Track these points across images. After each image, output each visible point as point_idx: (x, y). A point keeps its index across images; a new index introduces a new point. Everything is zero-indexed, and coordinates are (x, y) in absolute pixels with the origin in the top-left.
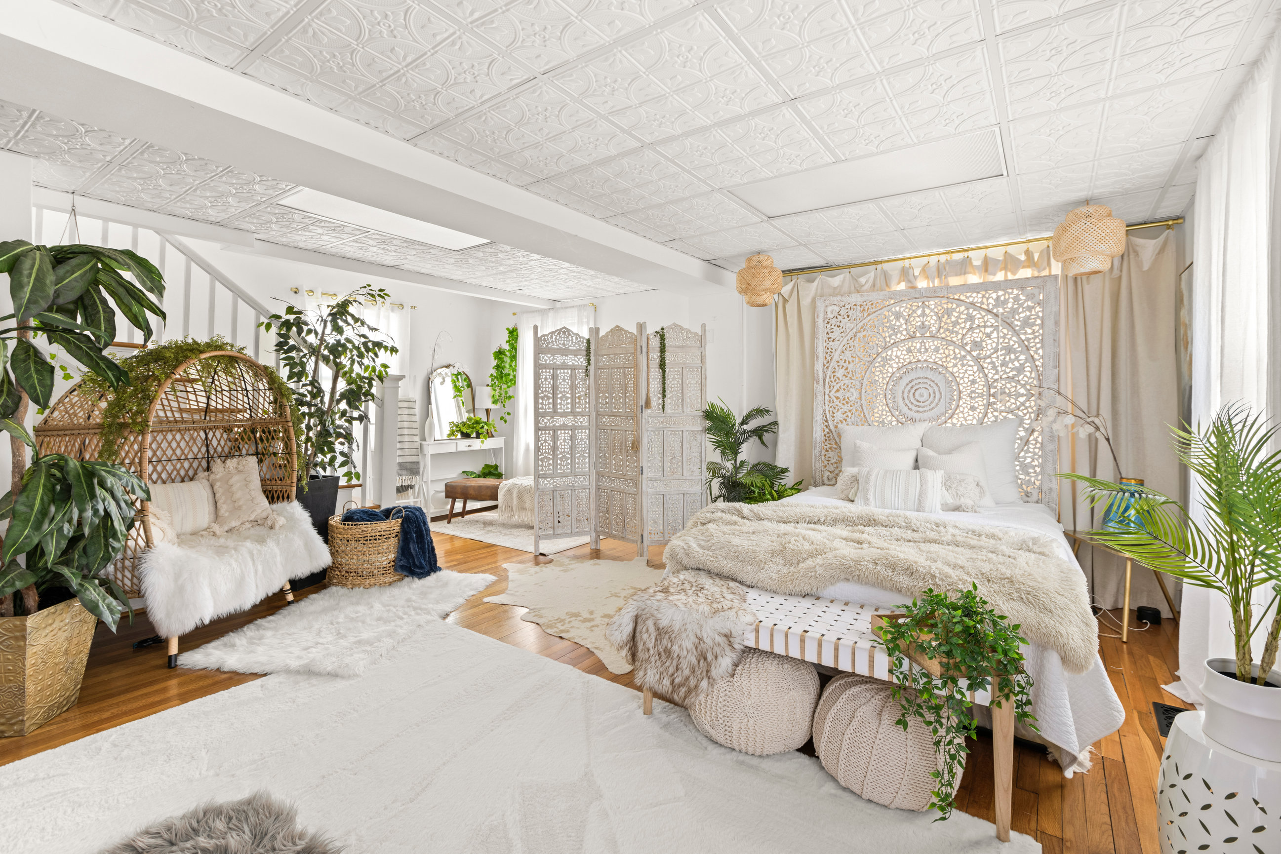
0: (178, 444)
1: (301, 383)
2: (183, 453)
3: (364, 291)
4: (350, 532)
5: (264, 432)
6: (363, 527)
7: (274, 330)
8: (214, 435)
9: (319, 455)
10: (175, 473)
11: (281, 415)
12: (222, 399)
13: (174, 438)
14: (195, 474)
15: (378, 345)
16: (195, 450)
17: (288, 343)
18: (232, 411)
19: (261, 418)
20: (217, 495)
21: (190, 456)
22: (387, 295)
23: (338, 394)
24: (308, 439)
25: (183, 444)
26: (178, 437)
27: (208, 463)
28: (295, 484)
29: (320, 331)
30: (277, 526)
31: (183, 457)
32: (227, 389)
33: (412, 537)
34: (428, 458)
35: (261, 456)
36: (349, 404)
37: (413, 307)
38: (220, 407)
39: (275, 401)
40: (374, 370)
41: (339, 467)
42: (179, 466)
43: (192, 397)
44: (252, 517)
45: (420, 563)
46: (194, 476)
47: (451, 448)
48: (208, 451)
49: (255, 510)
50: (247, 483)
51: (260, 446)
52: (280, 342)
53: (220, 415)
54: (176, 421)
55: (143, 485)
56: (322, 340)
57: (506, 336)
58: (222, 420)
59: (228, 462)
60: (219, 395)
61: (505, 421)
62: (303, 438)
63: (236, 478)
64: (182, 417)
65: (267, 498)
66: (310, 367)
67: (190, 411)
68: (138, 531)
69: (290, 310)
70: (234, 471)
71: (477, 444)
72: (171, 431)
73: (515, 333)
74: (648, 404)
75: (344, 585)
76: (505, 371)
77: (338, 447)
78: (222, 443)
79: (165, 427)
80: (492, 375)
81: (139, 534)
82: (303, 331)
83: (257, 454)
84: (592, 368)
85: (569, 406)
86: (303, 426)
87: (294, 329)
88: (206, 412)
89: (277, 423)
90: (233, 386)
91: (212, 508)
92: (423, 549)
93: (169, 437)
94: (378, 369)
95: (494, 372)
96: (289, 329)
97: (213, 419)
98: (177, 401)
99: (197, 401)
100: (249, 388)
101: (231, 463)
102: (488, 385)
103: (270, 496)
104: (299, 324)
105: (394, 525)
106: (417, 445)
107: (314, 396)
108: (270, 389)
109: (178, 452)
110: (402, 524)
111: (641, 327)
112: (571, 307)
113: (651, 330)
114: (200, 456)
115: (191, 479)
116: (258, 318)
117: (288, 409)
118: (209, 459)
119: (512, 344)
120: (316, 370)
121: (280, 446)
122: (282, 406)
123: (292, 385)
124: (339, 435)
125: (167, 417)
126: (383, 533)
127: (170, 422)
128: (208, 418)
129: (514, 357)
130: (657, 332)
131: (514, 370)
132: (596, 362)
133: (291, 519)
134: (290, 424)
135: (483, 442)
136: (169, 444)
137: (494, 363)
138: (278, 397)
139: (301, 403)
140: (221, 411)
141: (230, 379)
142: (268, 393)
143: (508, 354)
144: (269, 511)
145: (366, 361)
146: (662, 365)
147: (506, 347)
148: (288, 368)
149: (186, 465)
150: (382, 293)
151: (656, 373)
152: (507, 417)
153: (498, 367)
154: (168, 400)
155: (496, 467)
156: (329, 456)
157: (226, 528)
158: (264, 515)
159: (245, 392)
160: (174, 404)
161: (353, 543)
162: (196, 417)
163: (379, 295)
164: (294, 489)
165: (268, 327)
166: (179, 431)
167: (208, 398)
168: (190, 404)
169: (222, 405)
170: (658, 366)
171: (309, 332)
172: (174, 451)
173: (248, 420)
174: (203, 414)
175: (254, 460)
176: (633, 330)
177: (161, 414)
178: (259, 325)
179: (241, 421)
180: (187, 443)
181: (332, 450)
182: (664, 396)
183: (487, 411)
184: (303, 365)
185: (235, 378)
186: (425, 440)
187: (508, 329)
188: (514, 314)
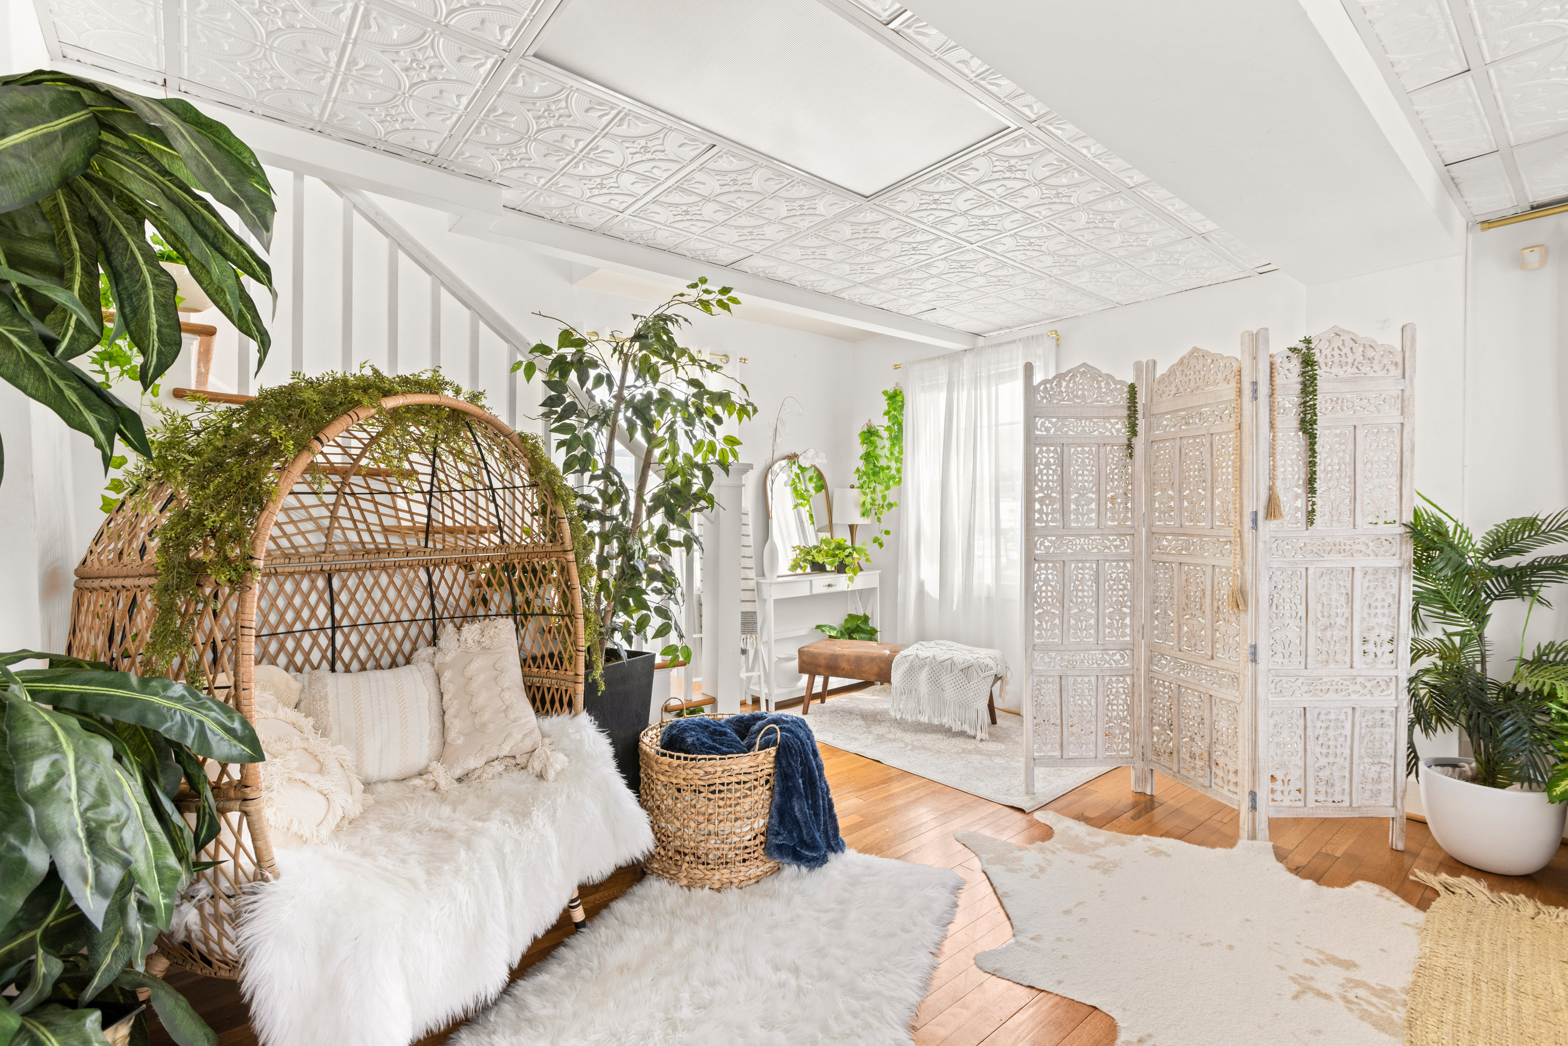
0: (384, 593)
1: (587, 475)
2: (393, 610)
3: (694, 293)
4: (683, 774)
5: (525, 571)
6: (708, 766)
7: (539, 377)
8: (442, 577)
9: (621, 614)
10: (381, 647)
11: (553, 539)
12: (452, 508)
13: (376, 582)
14: (414, 649)
15: (722, 398)
16: (412, 604)
17: (564, 399)
18: (471, 531)
19: (519, 545)
20: (446, 698)
21: (405, 616)
22: (735, 301)
23: (647, 497)
24: (603, 585)
25: (392, 594)
26: (384, 580)
27: (435, 628)
28: (581, 679)
29: (617, 376)
30: (551, 774)
31: (393, 618)
32: (458, 487)
33: (795, 787)
34: (770, 606)
35: (519, 615)
36: (671, 515)
37: (743, 360)
38: (449, 523)
39: (543, 511)
40: (712, 450)
41: (654, 637)
42: (386, 633)
43: (401, 504)
44: (506, 750)
45: (813, 838)
46: (411, 654)
47: (803, 590)
48: (433, 607)
49: (509, 735)
50: (497, 673)
51: (520, 598)
52: (550, 398)
53: (450, 539)
54: (379, 551)
55: (237, 725)
56: (619, 398)
57: (884, 405)
58: (455, 549)
59: (466, 628)
60: (446, 500)
61: (881, 545)
62: (594, 582)
63: (478, 663)
64: (389, 544)
65: (533, 701)
66: (600, 443)
67: (398, 530)
68: (238, 834)
69: (566, 338)
70: (476, 649)
71: (842, 583)
72: (371, 569)
73: (899, 398)
74: (1272, 509)
75: (673, 878)
76: (883, 462)
77: (653, 599)
78: (456, 591)
79: (360, 561)
80: (858, 470)
81: (239, 844)
82: (587, 378)
83: (513, 612)
84: (1139, 443)
85: (1093, 516)
86: (593, 558)
87: (573, 376)
88: (427, 533)
89: (548, 555)
90: (468, 482)
91: (437, 725)
92: (814, 807)
93: (369, 580)
94: (719, 448)
95: (861, 464)
96: (564, 374)
97: (439, 546)
98: (377, 512)
99: (410, 512)
100: (496, 484)
101: (470, 631)
102: (852, 487)
103: (538, 697)
104: (583, 365)
105: (762, 761)
106: (752, 584)
107: (609, 501)
108: (533, 485)
109: (385, 608)
110: (777, 757)
111: (1256, 340)
112: (1008, 343)
113: (1279, 345)
114: (420, 615)
115: (408, 662)
116: (512, 356)
117: (566, 526)
118: (436, 622)
119: (895, 417)
120: (610, 452)
121: (552, 596)
122: (555, 521)
123: (571, 480)
124: (653, 576)
125: (362, 542)
126: (743, 778)
127: (368, 552)
128: (430, 544)
129: (897, 438)
130: (1293, 350)
131: (898, 460)
132: (1149, 428)
133: (575, 754)
134: (571, 557)
135: (851, 579)
136: (369, 593)
137: (861, 449)
138: (549, 501)
139: (589, 516)
140: (451, 531)
141: (462, 467)
142: (529, 494)
143: (885, 434)
144: (537, 736)
145: (699, 432)
146: (1307, 426)
147: (882, 422)
148: (563, 449)
149: (399, 632)
150: (724, 298)
151: (1291, 441)
152: (884, 538)
153: (868, 457)
154: (362, 510)
155: (866, 619)
156: (636, 616)
157: (458, 773)
158: (527, 745)
159: (489, 493)
160: (372, 518)
161: (688, 796)
162: (412, 542)
163: (720, 303)
164: (581, 688)
165: (530, 369)
166: (384, 568)
167: (429, 506)
168: (399, 519)
169: (453, 518)
170: (1295, 424)
171: (599, 380)
172: (377, 606)
173: (497, 548)
174: (422, 536)
175: (508, 624)
176: (1233, 350)
177: (353, 536)
178: (515, 367)
179: (485, 549)
180: (399, 592)
181: (643, 605)
182: (1312, 491)
183: (852, 528)
184: (588, 442)
185: (469, 464)
186: (764, 575)
187: (885, 393)
188: (896, 367)
